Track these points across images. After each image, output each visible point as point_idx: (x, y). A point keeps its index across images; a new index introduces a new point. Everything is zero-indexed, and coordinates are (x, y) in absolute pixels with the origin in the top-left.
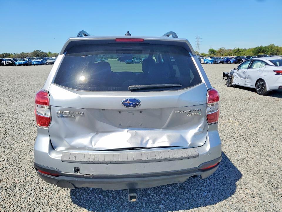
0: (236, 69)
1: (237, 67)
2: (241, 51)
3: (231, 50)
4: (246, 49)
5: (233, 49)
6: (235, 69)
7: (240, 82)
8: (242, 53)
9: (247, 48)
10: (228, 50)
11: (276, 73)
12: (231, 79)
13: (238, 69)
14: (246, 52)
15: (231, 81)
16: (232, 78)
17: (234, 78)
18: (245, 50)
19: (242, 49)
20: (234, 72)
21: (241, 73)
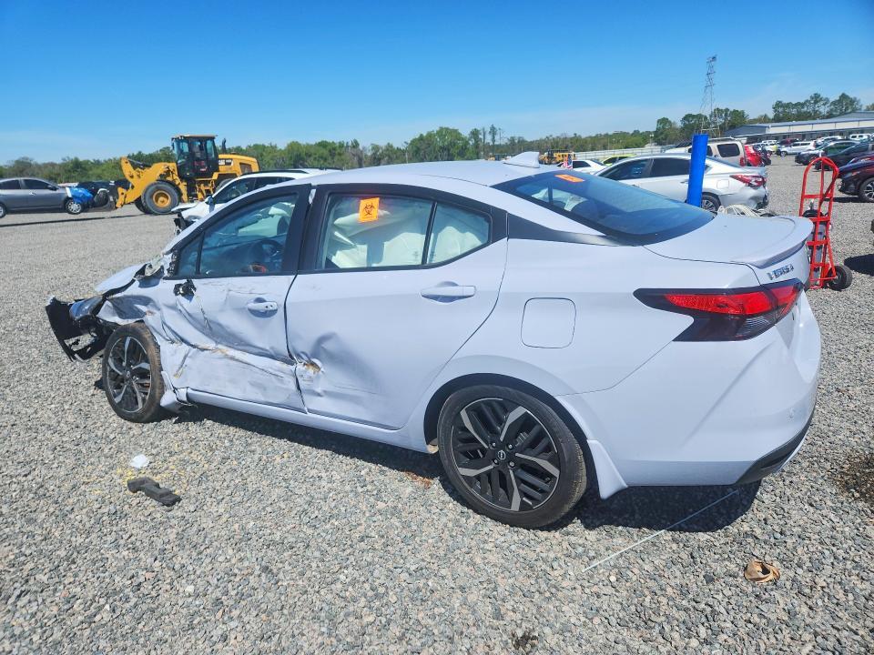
0: (158, 275)
1: (169, 259)
2: (87, 167)
3: (53, 165)
4: (98, 161)
5: (58, 161)
6: (146, 279)
7: (232, 381)
8: (90, 172)
9: (102, 160)
10: (46, 165)
11: (686, 321)
12: (137, 353)
13: (175, 274)
14: (103, 170)
15: (143, 374)
16: (151, 352)
17: (166, 348)
18: (97, 163)
19: (88, 161)
20: (146, 301)
21: (222, 311)
